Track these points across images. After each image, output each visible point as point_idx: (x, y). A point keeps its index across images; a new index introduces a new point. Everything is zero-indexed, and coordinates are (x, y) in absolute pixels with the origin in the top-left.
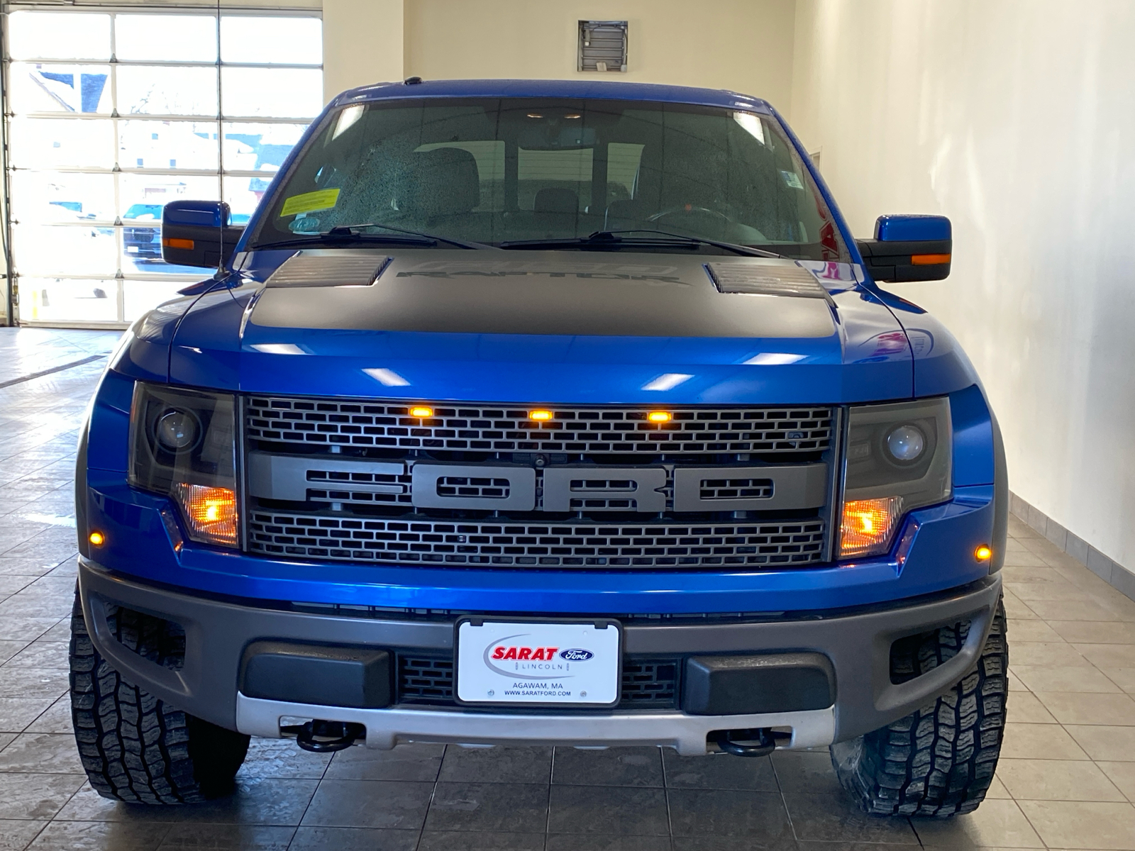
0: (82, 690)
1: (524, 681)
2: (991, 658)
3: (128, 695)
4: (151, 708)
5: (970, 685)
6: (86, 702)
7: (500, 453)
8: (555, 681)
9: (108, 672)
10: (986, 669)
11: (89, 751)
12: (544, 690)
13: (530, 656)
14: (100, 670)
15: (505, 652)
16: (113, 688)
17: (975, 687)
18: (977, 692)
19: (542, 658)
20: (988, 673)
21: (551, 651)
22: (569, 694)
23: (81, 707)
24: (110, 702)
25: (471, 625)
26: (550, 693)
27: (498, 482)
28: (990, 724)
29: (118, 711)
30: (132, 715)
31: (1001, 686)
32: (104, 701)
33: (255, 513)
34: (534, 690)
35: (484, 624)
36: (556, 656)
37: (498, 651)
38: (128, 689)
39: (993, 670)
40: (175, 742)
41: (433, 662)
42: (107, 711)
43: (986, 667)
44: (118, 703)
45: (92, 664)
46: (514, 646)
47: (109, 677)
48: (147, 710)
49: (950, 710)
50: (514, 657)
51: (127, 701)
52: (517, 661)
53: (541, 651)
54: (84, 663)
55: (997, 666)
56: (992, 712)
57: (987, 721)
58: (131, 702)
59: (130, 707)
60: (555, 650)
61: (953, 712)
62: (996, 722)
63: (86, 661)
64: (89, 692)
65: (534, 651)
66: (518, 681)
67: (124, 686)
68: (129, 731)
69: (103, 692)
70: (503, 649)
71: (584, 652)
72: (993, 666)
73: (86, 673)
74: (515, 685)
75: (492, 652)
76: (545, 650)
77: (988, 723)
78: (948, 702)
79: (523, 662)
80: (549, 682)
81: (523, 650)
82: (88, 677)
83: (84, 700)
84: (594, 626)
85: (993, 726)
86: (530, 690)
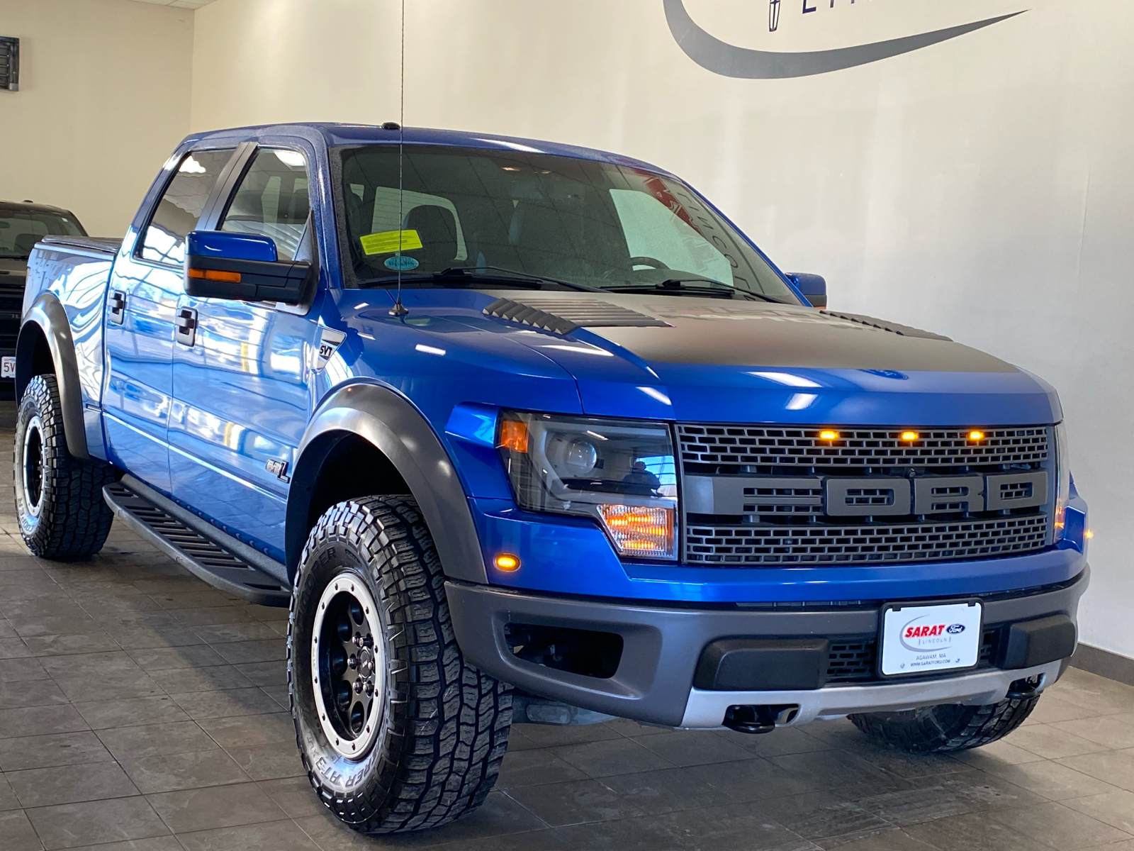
0: (426, 716)
1: (923, 654)
3: (469, 715)
4: (486, 726)
6: (430, 728)
7: (873, 468)
8: (941, 652)
9: (453, 695)
11: (416, 778)
12: (934, 660)
13: (928, 633)
14: (446, 694)
15: (913, 631)
16: (457, 710)
19: (935, 634)
21: (941, 627)
22: (949, 661)
23: (423, 734)
24: (452, 726)
25: (893, 611)
26: (938, 662)
27: (883, 492)
29: (458, 733)
30: (469, 735)
32: (447, 725)
33: (692, 528)
34: (929, 660)
35: (902, 609)
36: (944, 630)
37: (909, 631)
38: (469, 710)
40: (496, 758)
41: (847, 646)
42: (449, 734)
44: (459, 724)
45: (438, 690)
46: (918, 626)
47: (454, 700)
48: (483, 729)
50: (918, 635)
51: (468, 722)
52: (920, 638)
53: (935, 628)
54: (430, 690)
58: (470, 723)
59: (469, 727)
60: (943, 626)
63: (432, 687)
64: (433, 718)
65: (931, 628)
66: (919, 654)
67: (466, 707)
68: (462, 751)
69: (447, 716)
70: (912, 629)
71: (960, 626)
73: (432, 698)
74: (918, 658)
75: (905, 632)
76: (938, 627)
79: (924, 638)
80: (938, 653)
81: (924, 628)
82: (434, 703)
83: (426, 727)
84: (967, 604)
86: (924, 661)
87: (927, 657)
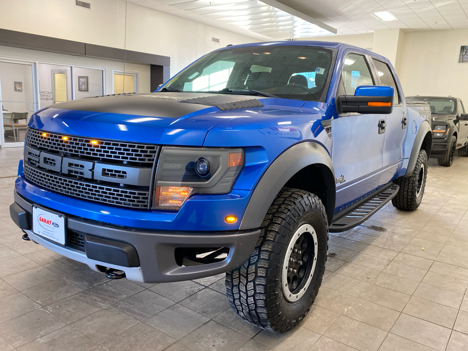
2: (261, 268)
5: (251, 277)
10: (258, 272)
17: (253, 279)
18: (254, 281)
20: (259, 275)
26: (51, 236)
28: (260, 297)
31: (264, 282)
35: (37, 208)
39: (261, 274)
43: (259, 271)
46: (43, 218)
49: (244, 286)
50: (43, 221)
52: (44, 223)
55: (263, 272)
56: (260, 292)
57: (258, 295)
61: (245, 287)
62: (262, 297)
65: (47, 220)
71: (57, 225)
72: (261, 272)
74: (44, 231)
77: (259, 296)
78: (243, 282)
85: (261, 298)
86: (47, 234)
87: (47, 232)
